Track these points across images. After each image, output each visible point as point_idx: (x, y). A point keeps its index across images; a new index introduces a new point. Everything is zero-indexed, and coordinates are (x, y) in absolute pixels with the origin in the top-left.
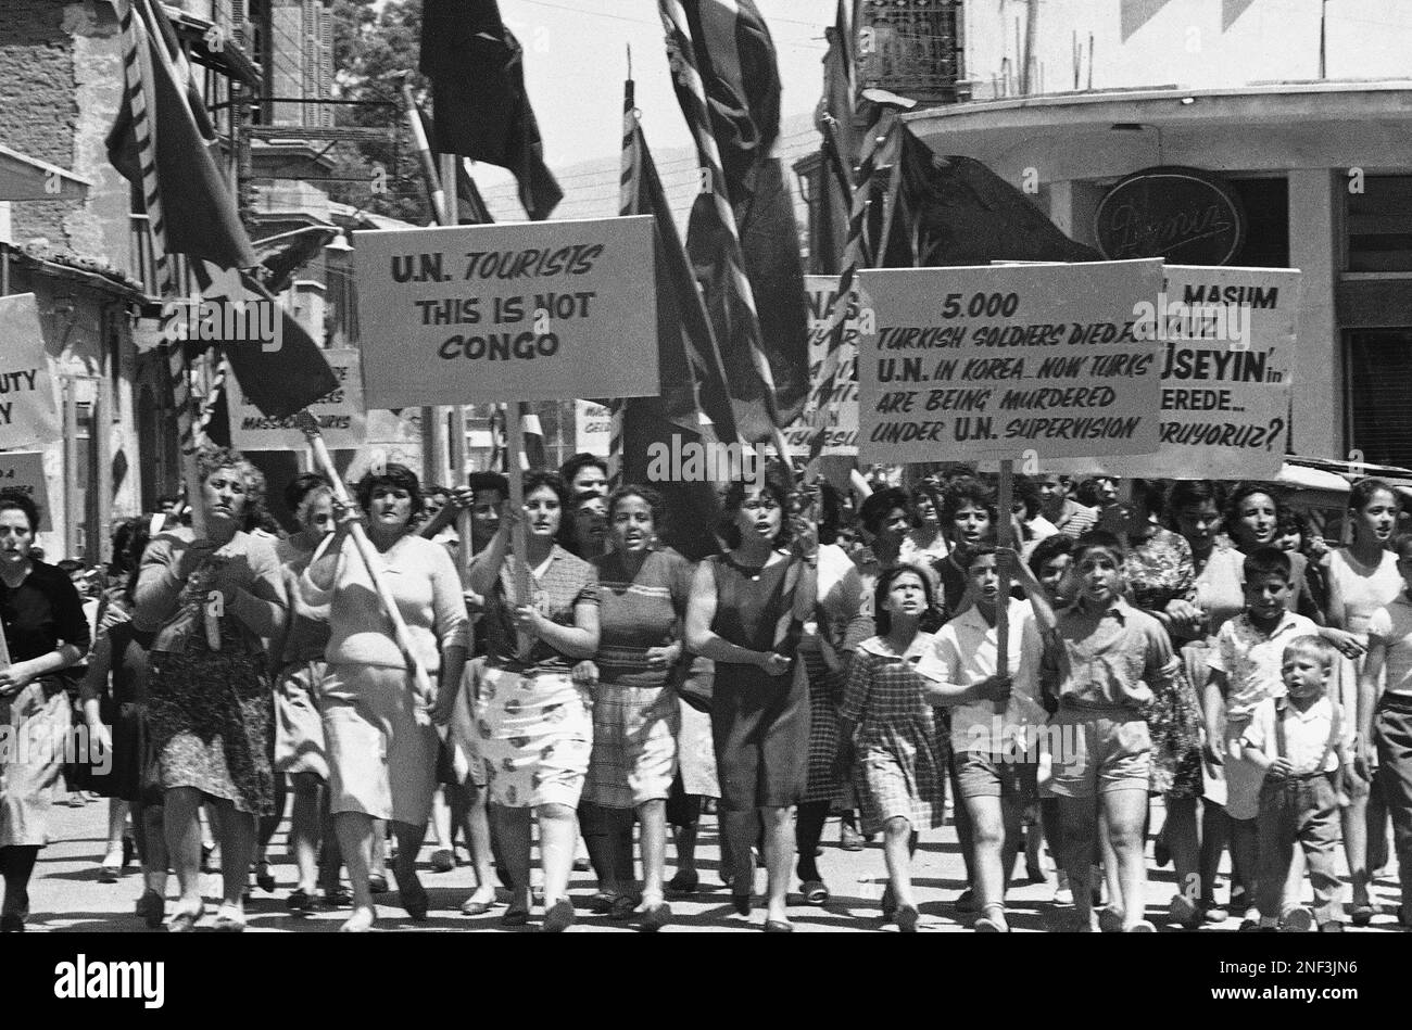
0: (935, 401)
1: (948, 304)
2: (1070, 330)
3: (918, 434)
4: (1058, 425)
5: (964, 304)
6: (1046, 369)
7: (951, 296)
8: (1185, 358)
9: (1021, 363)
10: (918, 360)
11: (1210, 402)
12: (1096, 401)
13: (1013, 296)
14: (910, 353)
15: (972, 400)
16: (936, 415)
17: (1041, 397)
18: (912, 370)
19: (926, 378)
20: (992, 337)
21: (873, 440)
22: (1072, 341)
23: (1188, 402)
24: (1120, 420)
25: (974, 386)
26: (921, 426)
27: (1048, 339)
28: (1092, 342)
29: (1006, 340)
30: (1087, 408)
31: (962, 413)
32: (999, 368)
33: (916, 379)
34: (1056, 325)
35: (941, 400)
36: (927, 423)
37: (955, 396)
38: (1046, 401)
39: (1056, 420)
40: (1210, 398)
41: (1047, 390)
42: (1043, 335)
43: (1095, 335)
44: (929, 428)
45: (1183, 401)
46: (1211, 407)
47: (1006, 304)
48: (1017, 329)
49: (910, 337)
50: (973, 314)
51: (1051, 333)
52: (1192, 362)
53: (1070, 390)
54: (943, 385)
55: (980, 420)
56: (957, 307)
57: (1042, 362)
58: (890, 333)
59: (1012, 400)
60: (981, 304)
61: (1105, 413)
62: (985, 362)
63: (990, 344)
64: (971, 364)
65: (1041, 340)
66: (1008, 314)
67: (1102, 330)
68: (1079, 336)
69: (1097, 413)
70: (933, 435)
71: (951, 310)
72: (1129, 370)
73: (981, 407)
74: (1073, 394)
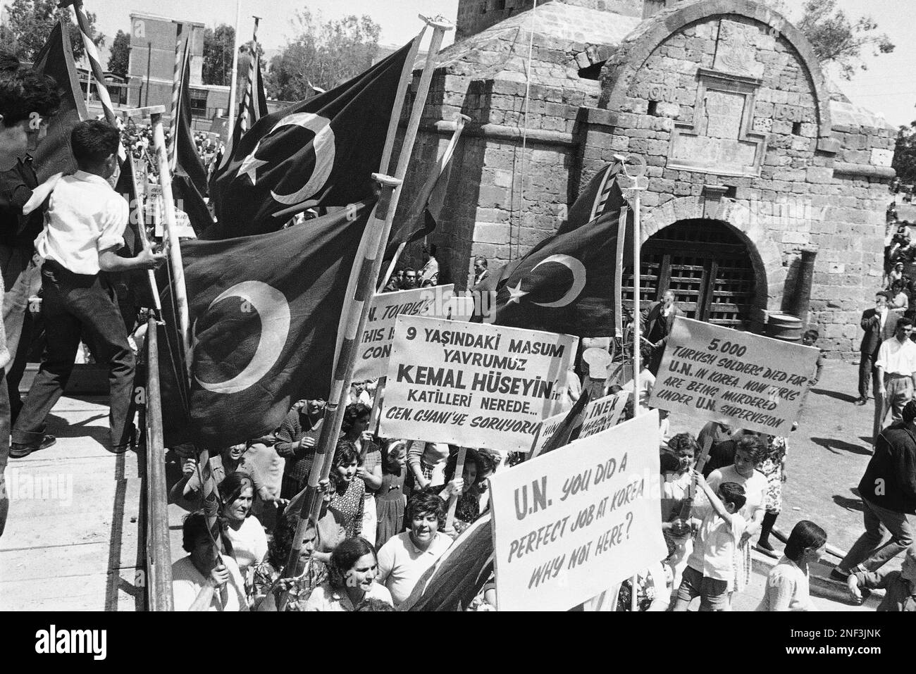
0: (692, 386)
1: (712, 343)
2: (765, 370)
3: (680, 399)
4: (745, 413)
5: (720, 345)
6: (748, 385)
7: (715, 340)
8: (506, 382)
9: (738, 379)
10: (690, 365)
11: (517, 408)
12: (767, 407)
13: (745, 348)
14: (688, 361)
15: (708, 390)
16: (690, 393)
17: (741, 398)
18: (686, 369)
19: (691, 375)
20: (728, 364)
21: (658, 396)
22: (764, 376)
23: (505, 407)
24: (775, 418)
25: (712, 384)
26: (682, 395)
27: (754, 372)
28: (774, 379)
29: (735, 367)
30: (761, 409)
31: (703, 395)
32: (726, 379)
33: (687, 374)
34: (760, 367)
35: (695, 387)
36: (685, 395)
37: (701, 387)
38: (743, 400)
39: (745, 410)
40: (518, 405)
41: (746, 396)
42: (752, 369)
43: (776, 376)
44: (686, 398)
45: (502, 406)
46: (518, 411)
47: (740, 350)
48: (741, 363)
49: (690, 354)
50: (722, 351)
51: (755, 369)
52: (510, 384)
53: (756, 398)
54: (698, 380)
55: (710, 400)
56: (716, 345)
57: (747, 382)
58: (681, 349)
59: (728, 396)
60: (728, 347)
61: (770, 413)
62: (721, 375)
63: (726, 367)
64: (714, 374)
65: (751, 371)
66: (739, 355)
67: (781, 374)
68: (769, 374)
69: (765, 412)
70: (686, 401)
71: (713, 346)
72: (786, 397)
73: (712, 395)
74: (757, 401)
